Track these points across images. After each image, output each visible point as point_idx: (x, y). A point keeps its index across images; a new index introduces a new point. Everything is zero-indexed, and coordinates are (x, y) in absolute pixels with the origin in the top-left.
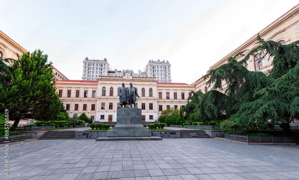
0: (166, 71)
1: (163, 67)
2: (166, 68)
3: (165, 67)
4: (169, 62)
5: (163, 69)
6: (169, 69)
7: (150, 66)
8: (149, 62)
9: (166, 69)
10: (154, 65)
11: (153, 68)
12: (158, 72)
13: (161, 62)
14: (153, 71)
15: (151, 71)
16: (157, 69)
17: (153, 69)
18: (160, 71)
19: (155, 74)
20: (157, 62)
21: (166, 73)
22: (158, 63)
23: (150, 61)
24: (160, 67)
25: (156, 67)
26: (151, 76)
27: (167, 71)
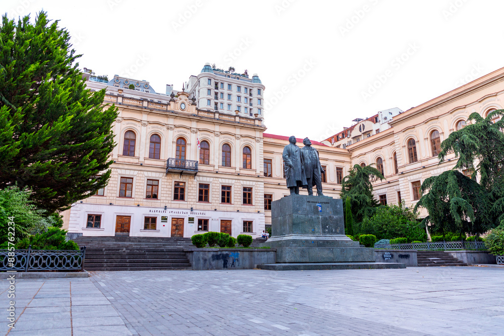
0: (253, 102)
1: (243, 89)
2: (253, 92)
3: (250, 90)
4: (260, 78)
5: (243, 94)
6: (259, 96)
7: (206, 79)
8: (203, 67)
9: (251, 95)
10: (220, 78)
11: (217, 88)
12: (229, 99)
13: (239, 75)
14: (216, 94)
15: (209, 94)
16: (226, 91)
17: (216, 91)
18: (234, 98)
19: (222, 103)
20: (226, 72)
21: (251, 105)
22: (229, 76)
23: (207, 68)
24: (234, 87)
25: (226, 86)
26: (209, 107)
27: (255, 101)
